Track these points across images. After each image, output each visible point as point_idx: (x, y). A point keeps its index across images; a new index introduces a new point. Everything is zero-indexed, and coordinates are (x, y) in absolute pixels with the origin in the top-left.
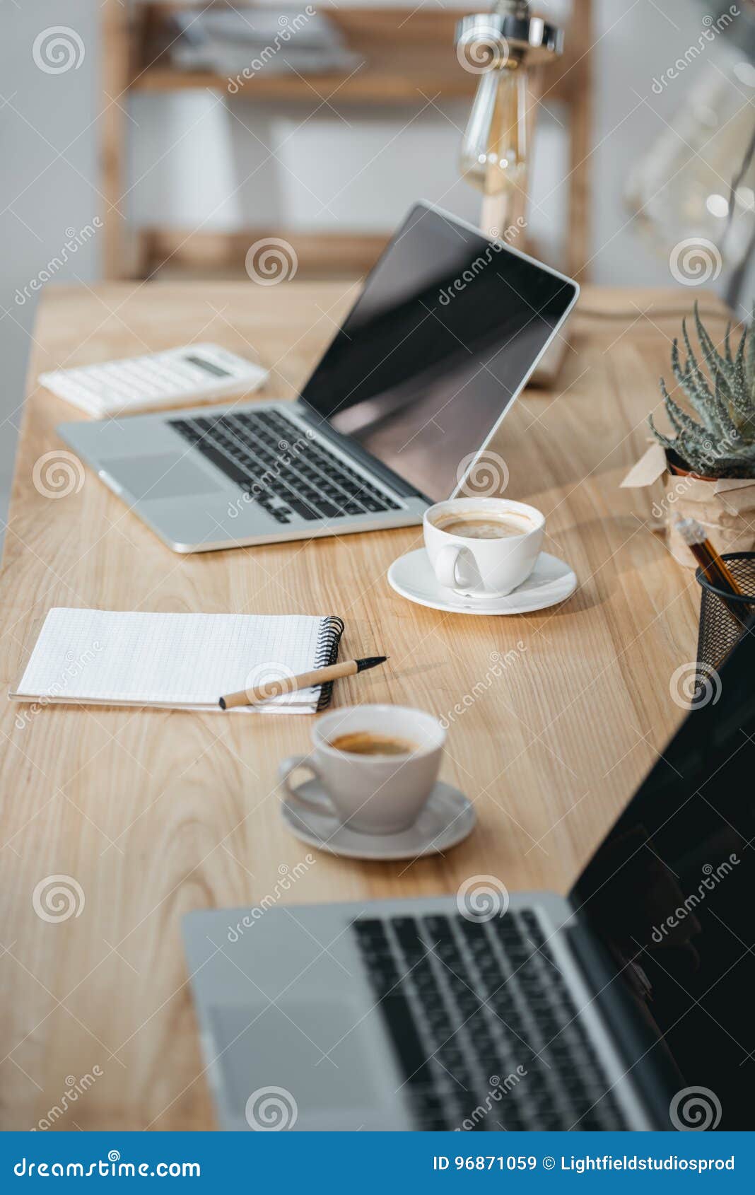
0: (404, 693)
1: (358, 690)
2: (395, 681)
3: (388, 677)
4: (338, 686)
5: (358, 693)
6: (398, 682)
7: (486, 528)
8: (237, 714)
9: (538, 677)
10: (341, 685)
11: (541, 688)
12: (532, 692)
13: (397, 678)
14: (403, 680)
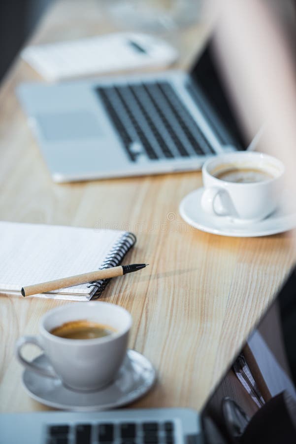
0: (157, 290)
1: (127, 285)
2: (156, 280)
3: (152, 277)
4: (115, 282)
5: (126, 288)
6: (157, 281)
7: (250, 174)
8: (37, 299)
9: (254, 284)
10: (117, 282)
11: (252, 292)
12: (245, 294)
13: (158, 278)
14: (161, 280)
